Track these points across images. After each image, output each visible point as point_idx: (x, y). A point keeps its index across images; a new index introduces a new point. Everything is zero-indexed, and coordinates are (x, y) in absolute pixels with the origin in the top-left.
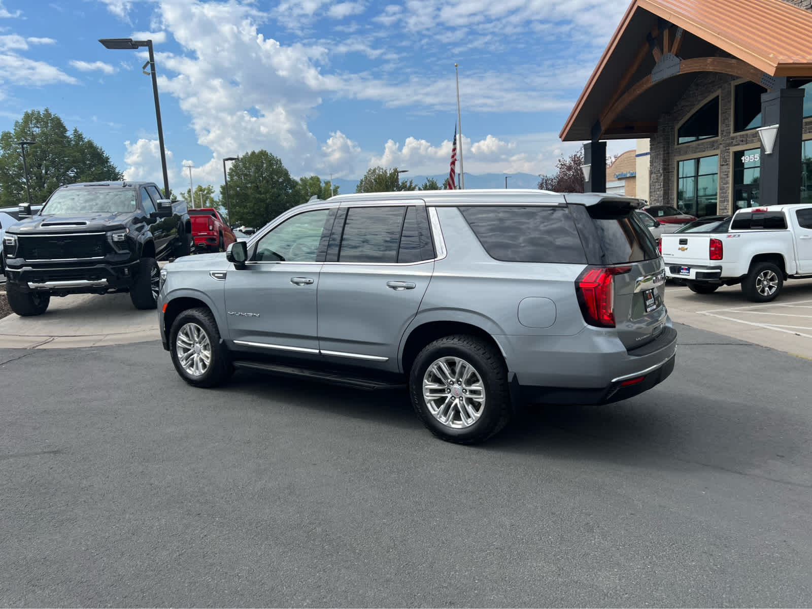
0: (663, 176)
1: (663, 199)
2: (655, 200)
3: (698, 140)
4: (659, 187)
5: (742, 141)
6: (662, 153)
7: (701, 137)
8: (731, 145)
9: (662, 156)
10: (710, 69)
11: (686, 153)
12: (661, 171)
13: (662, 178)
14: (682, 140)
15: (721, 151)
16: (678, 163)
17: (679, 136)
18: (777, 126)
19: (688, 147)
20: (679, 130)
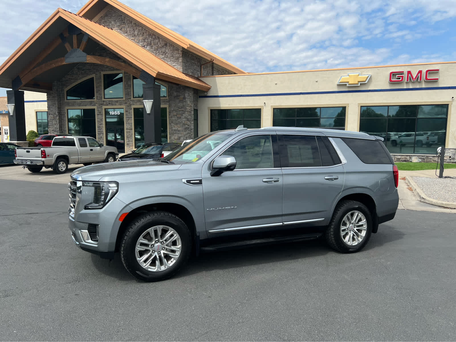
0: (58, 117)
1: (60, 130)
2: (53, 130)
3: (81, 99)
4: (56, 123)
5: (110, 104)
6: (57, 103)
7: (82, 98)
8: (102, 104)
9: (57, 105)
10: (108, 64)
11: (73, 105)
12: (57, 114)
13: (58, 118)
14: (69, 98)
15: (97, 107)
16: (68, 110)
17: (67, 95)
18: (153, 100)
19: (75, 102)
20: (67, 92)
